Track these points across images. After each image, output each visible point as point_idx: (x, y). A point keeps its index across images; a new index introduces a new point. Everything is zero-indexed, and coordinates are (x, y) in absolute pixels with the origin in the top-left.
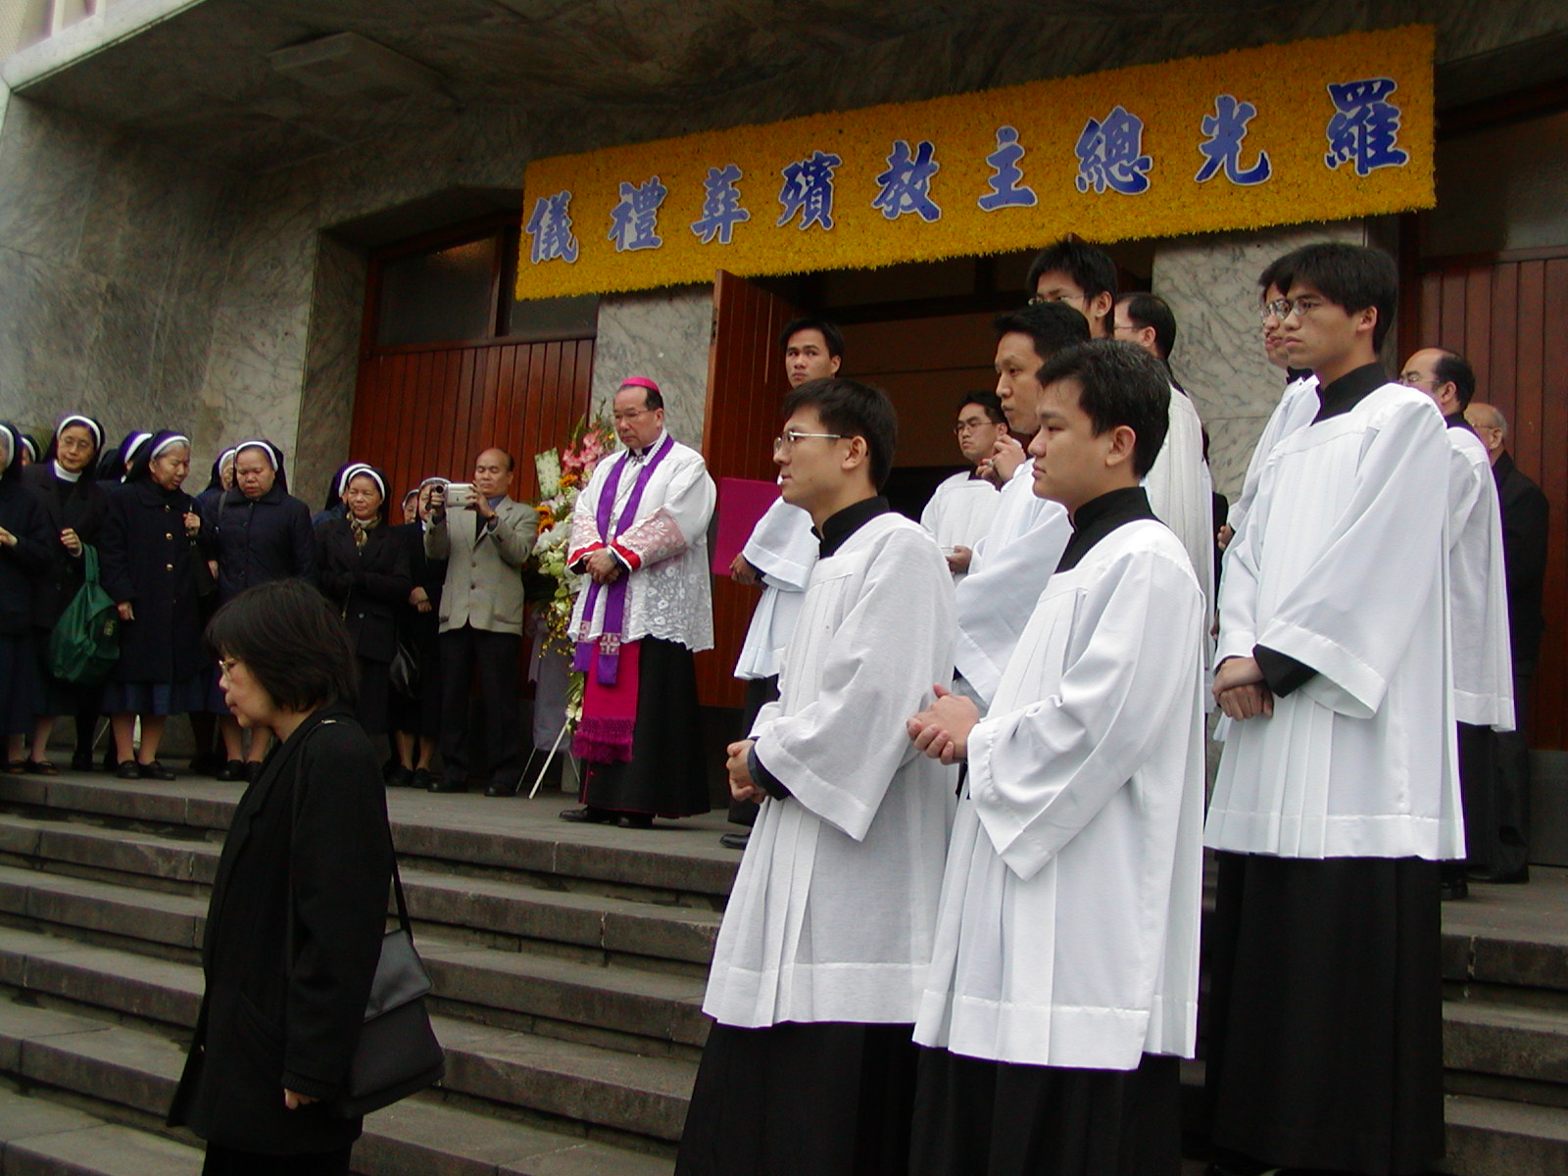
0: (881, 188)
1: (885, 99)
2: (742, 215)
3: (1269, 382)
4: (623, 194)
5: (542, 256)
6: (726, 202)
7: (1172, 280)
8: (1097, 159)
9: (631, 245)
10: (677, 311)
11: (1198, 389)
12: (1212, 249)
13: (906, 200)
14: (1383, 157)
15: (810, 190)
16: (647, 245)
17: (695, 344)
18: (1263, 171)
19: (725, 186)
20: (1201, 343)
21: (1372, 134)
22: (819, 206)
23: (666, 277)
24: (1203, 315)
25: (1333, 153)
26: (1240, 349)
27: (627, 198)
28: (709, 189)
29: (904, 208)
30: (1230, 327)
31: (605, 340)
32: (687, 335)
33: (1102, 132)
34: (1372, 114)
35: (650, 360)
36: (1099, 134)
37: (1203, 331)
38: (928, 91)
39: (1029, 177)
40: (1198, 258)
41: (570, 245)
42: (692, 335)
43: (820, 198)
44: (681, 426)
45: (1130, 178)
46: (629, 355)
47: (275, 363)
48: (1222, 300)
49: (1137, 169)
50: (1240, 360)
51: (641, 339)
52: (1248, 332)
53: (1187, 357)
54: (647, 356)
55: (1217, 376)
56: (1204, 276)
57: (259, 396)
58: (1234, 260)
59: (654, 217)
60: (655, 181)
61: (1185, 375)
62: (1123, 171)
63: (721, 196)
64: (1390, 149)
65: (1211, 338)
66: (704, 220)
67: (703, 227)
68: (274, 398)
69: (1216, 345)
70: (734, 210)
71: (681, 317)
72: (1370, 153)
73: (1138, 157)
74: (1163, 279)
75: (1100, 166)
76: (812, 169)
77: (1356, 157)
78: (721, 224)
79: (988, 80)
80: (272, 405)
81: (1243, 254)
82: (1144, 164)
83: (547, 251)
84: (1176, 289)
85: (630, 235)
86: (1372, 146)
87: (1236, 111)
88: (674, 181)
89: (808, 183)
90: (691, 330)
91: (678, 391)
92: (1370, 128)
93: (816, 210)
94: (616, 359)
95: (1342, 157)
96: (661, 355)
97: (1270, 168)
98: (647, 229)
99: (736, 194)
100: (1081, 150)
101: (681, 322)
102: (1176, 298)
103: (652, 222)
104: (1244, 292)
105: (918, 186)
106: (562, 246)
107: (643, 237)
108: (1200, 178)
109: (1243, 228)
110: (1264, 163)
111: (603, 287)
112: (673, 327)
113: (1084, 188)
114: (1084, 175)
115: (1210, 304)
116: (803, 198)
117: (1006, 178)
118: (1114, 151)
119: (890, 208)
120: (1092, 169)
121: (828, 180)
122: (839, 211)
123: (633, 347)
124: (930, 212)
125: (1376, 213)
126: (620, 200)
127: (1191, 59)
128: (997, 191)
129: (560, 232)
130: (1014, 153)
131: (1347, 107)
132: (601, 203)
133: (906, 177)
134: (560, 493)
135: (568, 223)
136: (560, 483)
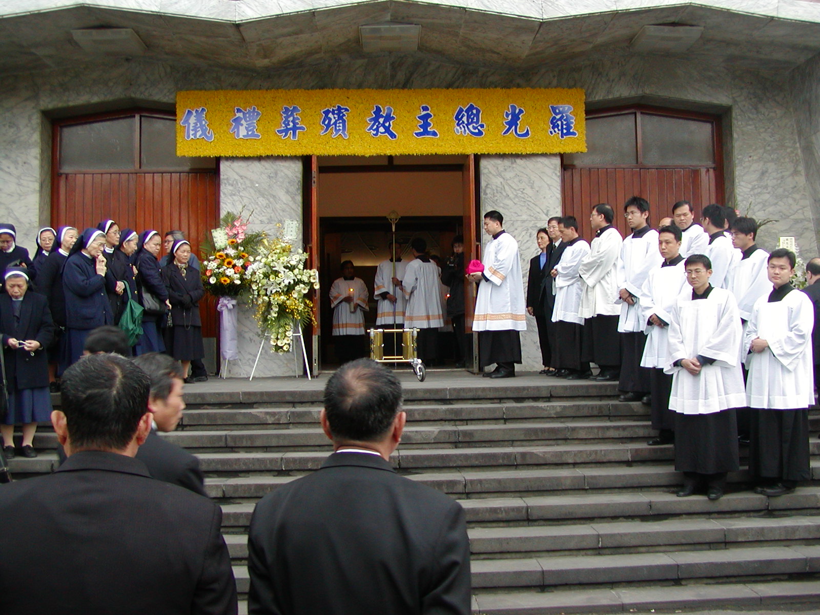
0: (370, 124)
1: (360, 86)
2: (303, 128)
3: (528, 208)
4: (237, 112)
5: (192, 137)
6: (293, 121)
7: (488, 169)
8: (463, 122)
9: (243, 136)
10: (264, 166)
12: (504, 159)
13: (382, 129)
14: (569, 133)
15: (336, 121)
16: (251, 136)
17: (275, 181)
18: (527, 134)
19: (292, 115)
21: (565, 125)
22: (341, 128)
23: (262, 152)
24: (501, 183)
25: (552, 130)
26: (516, 196)
27: (240, 115)
28: (285, 115)
29: (381, 133)
30: (512, 188)
31: (225, 177)
32: (269, 177)
33: (466, 112)
34: (565, 118)
35: (251, 187)
36: (464, 112)
37: (502, 189)
38: (382, 86)
39: (435, 126)
40: (498, 162)
41: (209, 133)
42: (272, 177)
43: (341, 125)
44: (271, 217)
45: (477, 131)
46: (239, 184)
47: (19, 178)
48: (508, 178)
49: (479, 128)
50: (516, 200)
51: (245, 177)
52: (519, 190)
53: (496, 198)
54: (250, 185)
56: (501, 169)
57: (9, 195)
58: (512, 164)
59: (255, 125)
60: (254, 108)
62: (475, 128)
63: (291, 119)
64: (571, 131)
65: (505, 191)
66: (282, 128)
67: (282, 132)
68: (20, 196)
69: (507, 194)
70: (298, 126)
71: (266, 169)
72: (565, 131)
73: (480, 123)
74: (485, 168)
75: (464, 125)
76: (336, 112)
77: (560, 132)
78: (291, 131)
79: (406, 85)
80: (20, 199)
81: (515, 161)
82: (482, 126)
83: (195, 135)
84: (490, 173)
85: (243, 132)
86: (565, 129)
87: (517, 111)
88: (264, 109)
89: (334, 118)
90: (272, 175)
91: (267, 202)
92: (565, 123)
93: (340, 130)
94: (232, 186)
95: (555, 132)
96: (257, 185)
97: (530, 133)
98: (252, 130)
99: (299, 119)
100: (457, 118)
101: (266, 171)
102: (491, 176)
103: (254, 127)
104: (517, 175)
105: (387, 124)
106: (204, 133)
107: (250, 133)
108: (505, 133)
109: (520, 153)
110: (528, 130)
111: (229, 154)
112: (262, 173)
113: (458, 132)
114: (458, 128)
115: (504, 179)
116: (333, 124)
117: (425, 126)
118: (470, 120)
119: (375, 132)
120: (461, 126)
121: (344, 118)
122: (351, 131)
123: (241, 181)
124: (393, 136)
125: (567, 152)
126: (236, 115)
127: (499, 89)
128: (422, 130)
129: (202, 126)
130: (429, 116)
131: (557, 114)
132: (224, 115)
133: (381, 120)
134: (228, 247)
135: (206, 123)
136: (227, 242)
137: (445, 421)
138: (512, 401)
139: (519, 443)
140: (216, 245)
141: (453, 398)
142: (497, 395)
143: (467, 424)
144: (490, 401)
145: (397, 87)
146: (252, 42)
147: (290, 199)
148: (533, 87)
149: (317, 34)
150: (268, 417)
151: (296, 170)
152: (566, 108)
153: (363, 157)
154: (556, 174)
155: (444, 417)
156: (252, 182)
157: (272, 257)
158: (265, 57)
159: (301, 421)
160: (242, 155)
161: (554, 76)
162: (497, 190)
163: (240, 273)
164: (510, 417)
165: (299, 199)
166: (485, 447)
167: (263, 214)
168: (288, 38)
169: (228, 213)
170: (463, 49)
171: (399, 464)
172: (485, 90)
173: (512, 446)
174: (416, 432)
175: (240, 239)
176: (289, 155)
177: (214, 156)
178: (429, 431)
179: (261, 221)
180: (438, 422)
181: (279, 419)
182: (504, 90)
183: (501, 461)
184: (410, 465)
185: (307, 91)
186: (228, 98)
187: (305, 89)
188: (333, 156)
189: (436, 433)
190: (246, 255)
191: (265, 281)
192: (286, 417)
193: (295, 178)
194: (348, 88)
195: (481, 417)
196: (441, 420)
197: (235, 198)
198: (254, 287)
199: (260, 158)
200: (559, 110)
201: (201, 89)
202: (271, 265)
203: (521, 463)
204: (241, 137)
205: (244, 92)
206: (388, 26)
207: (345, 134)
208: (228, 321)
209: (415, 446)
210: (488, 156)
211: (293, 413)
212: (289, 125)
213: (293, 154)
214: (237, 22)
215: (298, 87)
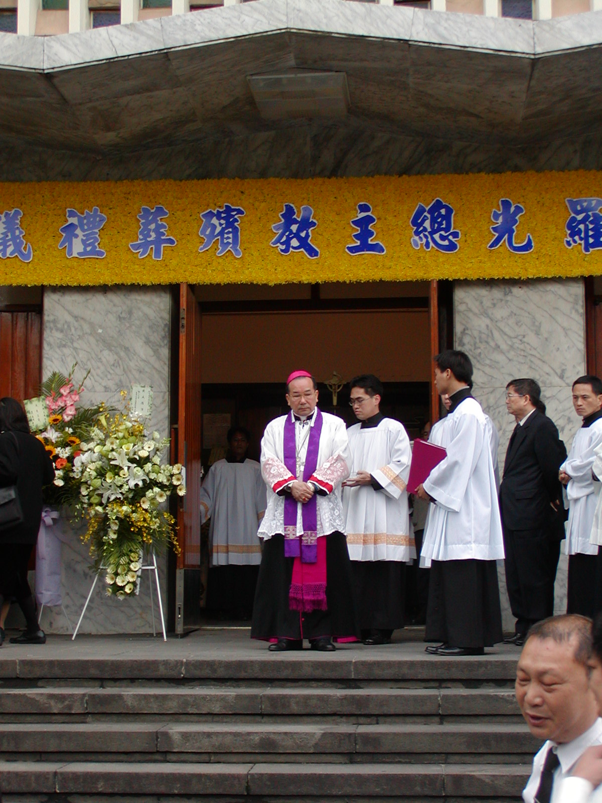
0: (276, 234)
1: (263, 174)
2: (171, 241)
3: (531, 367)
4: (69, 216)
6: (156, 230)
7: (467, 304)
8: (425, 229)
9: (78, 254)
10: (111, 301)
11: (487, 369)
12: (491, 287)
13: (295, 243)
14: (598, 243)
15: (223, 229)
16: (92, 253)
17: (128, 325)
18: (528, 247)
19: (154, 220)
20: (487, 342)
21: (592, 230)
22: (230, 241)
24: (487, 326)
25: (569, 239)
27: (73, 220)
28: (143, 221)
29: (294, 248)
30: (505, 334)
31: (52, 318)
32: (120, 318)
33: (429, 212)
34: (591, 219)
35: (91, 334)
36: (426, 214)
37: (488, 336)
38: (297, 174)
39: (380, 235)
40: (483, 292)
41: (25, 248)
42: (124, 318)
43: (231, 236)
44: (120, 381)
45: (446, 243)
46: (73, 329)
48: (499, 318)
49: (450, 237)
50: (511, 354)
51: (82, 318)
52: (516, 338)
53: (479, 351)
54: (89, 331)
55: (498, 363)
56: (487, 303)
58: (505, 294)
59: (97, 236)
60: (96, 211)
61: (478, 361)
62: (443, 238)
63: (153, 226)
65: (493, 339)
66: (139, 242)
67: (138, 247)
69: (496, 344)
70: (163, 238)
71: (114, 305)
72: (591, 240)
73: (452, 231)
74: (461, 303)
75: (427, 233)
76: (223, 215)
77: (583, 242)
78: (153, 246)
79: (336, 171)
81: (511, 292)
82: (455, 235)
84: (470, 310)
85: (78, 247)
86: (592, 236)
87: (512, 209)
88: (111, 211)
89: (221, 225)
90: (123, 315)
91: (116, 357)
92: (591, 226)
93: (228, 243)
94: (62, 331)
95: (575, 242)
96: (100, 331)
97: (533, 244)
98: (92, 244)
99: (165, 227)
100: (414, 222)
101: (115, 309)
102: (470, 315)
103: (96, 239)
104: (512, 314)
105: (303, 234)
106: (17, 249)
107: (89, 249)
108: (491, 246)
109: (516, 278)
110: (529, 241)
111: (56, 281)
112: (108, 312)
113: (417, 246)
114: (417, 238)
115: (492, 320)
116: (218, 235)
117: (365, 235)
118: (436, 225)
119: (284, 247)
120: (422, 235)
121: (236, 224)
122: (246, 245)
123: (76, 324)
124: (312, 252)
125: (594, 275)
126: (67, 221)
127: (483, 174)
128: (358, 243)
129: (14, 238)
130: (370, 220)
131: (578, 213)
132: (49, 221)
133: (294, 228)
134: (49, 428)
135: (21, 233)
136: (48, 420)
137: (342, 715)
138: (460, 684)
139: (457, 758)
140: (31, 424)
141: (360, 677)
142: (434, 674)
143: (377, 723)
144: (423, 684)
145: (320, 174)
146: (80, 104)
147: (152, 353)
148: (539, 170)
149: (181, 89)
150: (52, 703)
151: (162, 306)
152: (594, 203)
153: (265, 286)
154: (577, 311)
155: (338, 709)
156: (92, 325)
157: (112, 443)
158: (108, 129)
159: (105, 710)
160: (75, 284)
161: (575, 152)
162: (480, 338)
163: (64, 469)
164: (449, 712)
165: (165, 352)
166: (399, 762)
167: (109, 376)
168: (137, 97)
169: (54, 374)
170: (422, 110)
171: (248, 788)
172: (461, 176)
173: (446, 762)
174: (286, 733)
175: (68, 415)
176: (148, 284)
177: (33, 284)
178: (307, 734)
179: (105, 387)
180: (330, 719)
181: (70, 707)
182: (491, 176)
183: (418, 789)
184: (266, 791)
185: (178, 182)
186: (55, 194)
187: (175, 180)
188: (218, 285)
189: (318, 737)
190: (77, 441)
191: (98, 482)
192: (82, 703)
193: (160, 320)
194: (243, 177)
195: (401, 712)
196: (334, 715)
197: (67, 351)
198: (84, 492)
199: (104, 289)
200: (582, 206)
201: (14, 181)
202: (110, 457)
203: (454, 794)
204: (75, 255)
205: (82, 184)
206: (293, 76)
207: (236, 250)
208: (45, 543)
209: (282, 758)
210: (466, 283)
211: (93, 697)
212: (150, 236)
213: (156, 282)
214: (46, 71)
215: (166, 176)
